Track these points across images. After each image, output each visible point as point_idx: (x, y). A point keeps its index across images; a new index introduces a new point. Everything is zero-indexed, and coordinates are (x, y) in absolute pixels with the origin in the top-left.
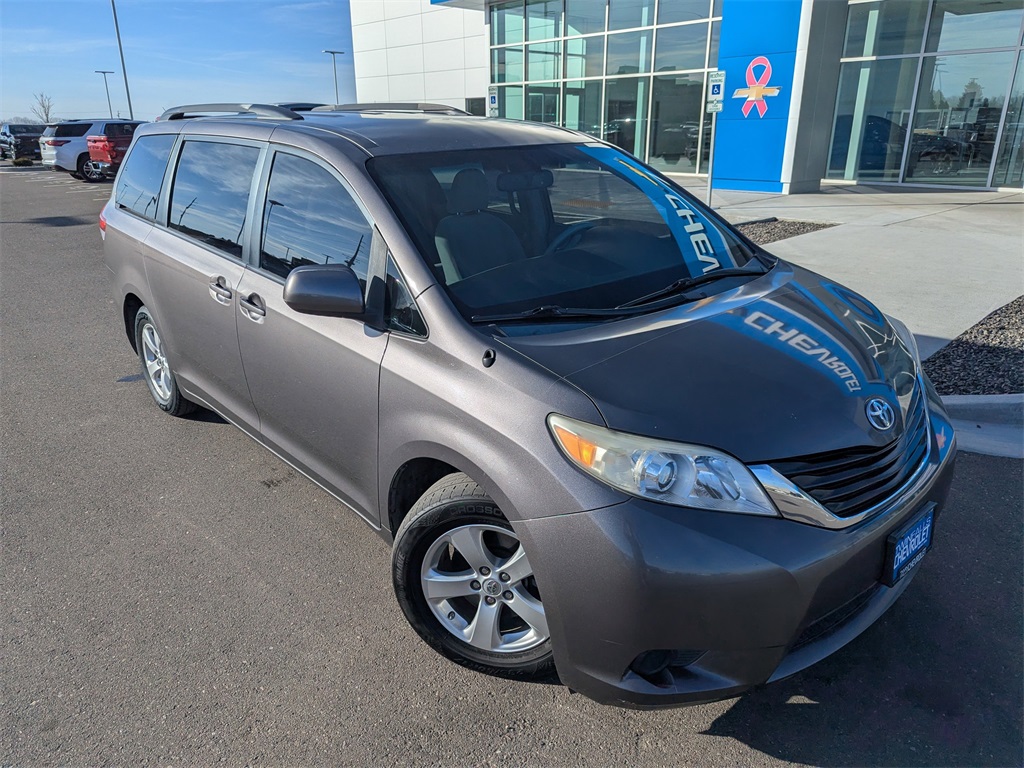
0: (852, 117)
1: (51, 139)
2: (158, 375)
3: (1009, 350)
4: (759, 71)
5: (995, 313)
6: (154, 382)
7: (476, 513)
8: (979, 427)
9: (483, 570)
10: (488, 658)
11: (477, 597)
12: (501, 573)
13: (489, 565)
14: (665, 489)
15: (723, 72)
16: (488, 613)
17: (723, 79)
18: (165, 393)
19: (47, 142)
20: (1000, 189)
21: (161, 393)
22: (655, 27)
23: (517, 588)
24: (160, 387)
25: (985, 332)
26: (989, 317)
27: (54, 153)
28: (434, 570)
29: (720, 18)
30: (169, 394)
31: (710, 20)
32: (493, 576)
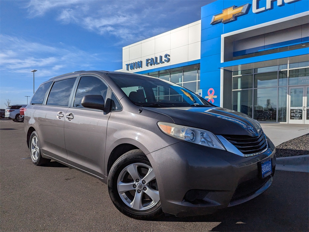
0: (237, 105)
1: (9, 110)
2: (34, 153)
3: (289, 149)
4: (211, 92)
5: (284, 143)
6: (33, 156)
7: (135, 158)
8: (284, 165)
9: (137, 180)
10: (138, 213)
11: (135, 190)
12: (143, 181)
13: (139, 178)
14: (193, 140)
15: (202, 90)
16: (138, 196)
17: (202, 91)
18: (36, 158)
19: (8, 111)
20: (280, 123)
21: (35, 159)
22: (183, 83)
23: (148, 186)
24: (35, 157)
25: (282, 146)
26: (282, 144)
27: (9, 114)
28: (121, 181)
29: (200, 81)
30: (37, 158)
31: (197, 81)
32: (140, 182)
